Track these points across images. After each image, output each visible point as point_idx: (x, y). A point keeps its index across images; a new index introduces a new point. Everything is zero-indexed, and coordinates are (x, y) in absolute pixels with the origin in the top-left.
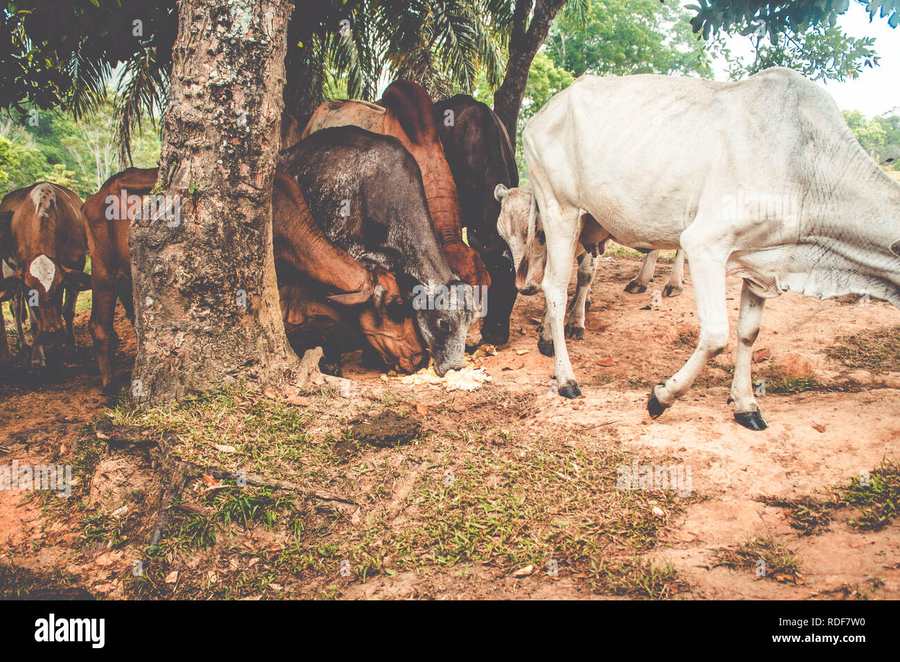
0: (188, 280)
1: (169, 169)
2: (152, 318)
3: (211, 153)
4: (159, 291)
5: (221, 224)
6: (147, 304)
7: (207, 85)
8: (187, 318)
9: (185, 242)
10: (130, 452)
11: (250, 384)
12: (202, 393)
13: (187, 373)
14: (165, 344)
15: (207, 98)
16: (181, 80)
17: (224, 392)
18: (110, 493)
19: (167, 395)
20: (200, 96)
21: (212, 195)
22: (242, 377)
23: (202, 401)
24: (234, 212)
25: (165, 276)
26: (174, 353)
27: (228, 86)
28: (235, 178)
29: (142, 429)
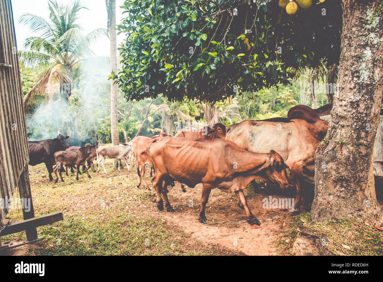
0: (336, 177)
1: (332, 131)
2: (321, 188)
3: (349, 128)
4: (325, 179)
5: (352, 156)
6: (320, 183)
7: (349, 101)
8: (335, 190)
9: (336, 162)
10: (309, 238)
11: (358, 218)
12: (338, 220)
13: (333, 211)
14: (325, 199)
15: (348, 107)
16: (338, 99)
17: (347, 221)
18: (300, 251)
19: (324, 218)
20: (346, 106)
21: (349, 144)
22: (355, 215)
23: (338, 223)
24: (357, 151)
25: (328, 174)
26: (328, 203)
27: (358, 101)
28: (359, 138)
29: (314, 231)
